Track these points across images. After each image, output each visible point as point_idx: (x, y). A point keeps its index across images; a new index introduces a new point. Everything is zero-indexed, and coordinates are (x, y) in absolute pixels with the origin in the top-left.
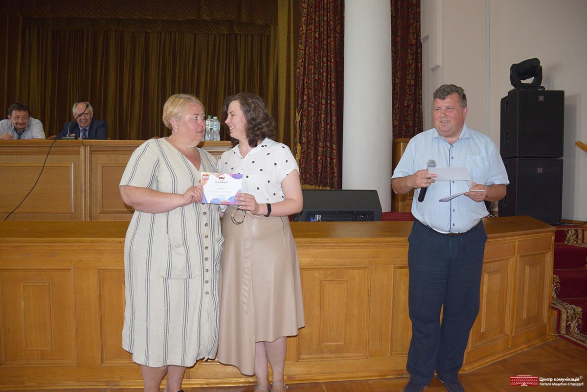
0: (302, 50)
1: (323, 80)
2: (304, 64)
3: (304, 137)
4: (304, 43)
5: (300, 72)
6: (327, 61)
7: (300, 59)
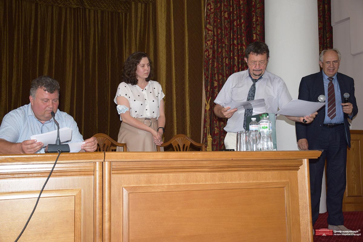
0: (211, 30)
1: (234, 65)
2: (214, 47)
3: (217, 127)
4: (212, 24)
5: (209, 55)
6: (238, 44)
7: (209, 41)
